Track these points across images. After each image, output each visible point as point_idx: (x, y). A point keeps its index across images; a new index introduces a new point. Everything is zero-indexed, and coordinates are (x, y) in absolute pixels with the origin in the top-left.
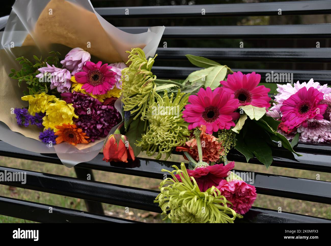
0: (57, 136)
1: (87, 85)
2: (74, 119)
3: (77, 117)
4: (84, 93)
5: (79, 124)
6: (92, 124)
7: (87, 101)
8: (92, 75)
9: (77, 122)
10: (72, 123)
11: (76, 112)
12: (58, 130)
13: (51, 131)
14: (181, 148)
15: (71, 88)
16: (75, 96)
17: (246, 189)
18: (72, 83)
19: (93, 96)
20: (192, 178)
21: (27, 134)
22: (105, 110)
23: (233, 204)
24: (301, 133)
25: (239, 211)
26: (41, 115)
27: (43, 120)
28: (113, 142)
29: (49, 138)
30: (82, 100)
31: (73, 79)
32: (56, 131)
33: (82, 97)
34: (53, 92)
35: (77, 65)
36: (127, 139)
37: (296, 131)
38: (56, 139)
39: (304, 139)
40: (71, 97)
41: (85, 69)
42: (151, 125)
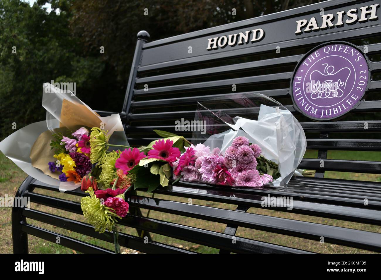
0: (67, 178)
1: (84, 148)
2: (74, 167)
3: (75, 166)
4: (81, 153)
7: (81, 157)
8: (86, 142)
10: (73, 169)
11: (76, 162)
13: (65, 174)
14: (111, 183)
15: (76, 150)
16: (76, 155)
18: (77, 147)
19: (85, 155)
20: (96, 195)
21: (53, 176)
23: (116, 211)
24: (183, 175)
25: (120, 215)
26: (62, 166)
27: (63, 169)
28: (85, 180)
29: (63, 178)
30: (79, 157)
31: (77, 145)
32: (67, 174)
33: (79, 155)
34: (67, 152)
35: (79, 137)
36: (92, 178)
37: (180, 174)
38: (68, 179)
39: (185, 179)
40: (74, 155)
41: (83, 139)
42: (102, 171)
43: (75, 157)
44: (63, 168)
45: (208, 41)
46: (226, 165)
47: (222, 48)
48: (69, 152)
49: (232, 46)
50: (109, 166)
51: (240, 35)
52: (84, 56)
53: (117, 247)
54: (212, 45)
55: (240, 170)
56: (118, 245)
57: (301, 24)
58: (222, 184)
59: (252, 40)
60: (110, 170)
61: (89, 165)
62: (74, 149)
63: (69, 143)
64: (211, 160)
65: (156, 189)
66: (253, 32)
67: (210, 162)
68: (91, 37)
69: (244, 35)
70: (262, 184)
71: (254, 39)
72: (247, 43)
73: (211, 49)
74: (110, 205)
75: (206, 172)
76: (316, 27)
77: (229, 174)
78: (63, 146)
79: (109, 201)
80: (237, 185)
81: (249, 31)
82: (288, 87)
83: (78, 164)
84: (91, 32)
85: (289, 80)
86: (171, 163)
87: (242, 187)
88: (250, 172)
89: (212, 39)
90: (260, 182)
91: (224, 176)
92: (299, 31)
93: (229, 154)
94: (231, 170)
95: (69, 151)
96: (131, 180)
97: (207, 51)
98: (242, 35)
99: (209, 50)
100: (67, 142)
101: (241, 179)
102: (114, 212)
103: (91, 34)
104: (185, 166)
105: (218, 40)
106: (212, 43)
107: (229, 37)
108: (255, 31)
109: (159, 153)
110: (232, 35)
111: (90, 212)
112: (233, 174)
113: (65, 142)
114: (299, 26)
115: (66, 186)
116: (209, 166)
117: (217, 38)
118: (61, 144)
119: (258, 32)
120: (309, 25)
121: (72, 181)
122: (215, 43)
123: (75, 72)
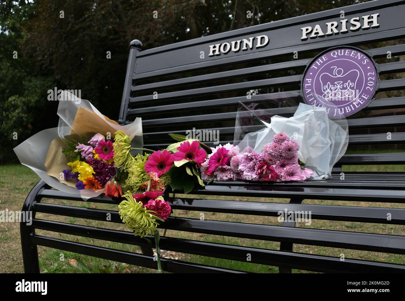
0: (85, 185)
1: (101, 154)
2: (93, 174)
3: (94, 173)
4: (99, 159)
5: (96, 177)
6: (104, 177)
7: (100, 164)
8: (104, 149)
9: (95, 176)
10: (92, 176)
11: (94, 169)
12: (86, 181)
13: (82, 182)
14: (144, 186)
15: (93, 157)
16: (94, 161)
17: (162, 204)
18: (94, 154)
19: (104, 161)
20: (135, 199)
21: (69, 184)
22: (110, 168)
23: (158, 213)
24: (217, 175)
25: (162, 218)
26: (77, 173)
27: (78, 177)
28: (109, 185)
29: (80, 186)
30: (97, 163)
31: (94, 152)
32: (84, 182)
33: (98, 162)
34: (83, 160)
35: (96, 143)
36: (117, 183)
37: (214, 174)
38: (85, 187)
39: (219, 179)
40: (92, 162)
41: (100, 145)
42: (129, 175)
43: (94, 164)
44: (79, 175)
45: (210, 47)
46: (268, 161)
47: (225, 54)
48: (85, 159)
49: (235, 52)
50: (139, 169)
51: (243, 41)
52: (36, 76)
53: (158, 251)
54: (214, 51)
55: (283, 166)
56: (159, 248)
57: (306, 31)
58: (266, 179)
59: (257, 46)
60: (140, 173)
61: (109, 171)
62: (91, 155)
63: (86, 150)
64: (253, 157)
65: (193, 190)
66: (257, 38)
67: (251, 159)
68: (43, 56)
69: (248, 42)
70: (305, 178)
71: (259, 45)
72: (251, 49)
73: (214, 56)
74: (152, 208)
75: (248, 169)
76: (321, 34)
77: (273, 170)
78: (79, 153)
79: (151, 204)
80: (283, 180)
81: (253, 38)
82: (299, 89)
83: (97, 171)
84: (43, 51)
85: (299, 82)
86: (200, 164)
87: (287, 181)
88: (294, 167)
89: (213, 46)
90: (303, 176)
91: (268, 172)
92: (304, 37)
93: (273, 150)
94: (274, 166)
95: (85, 157)
96: (165, 183)
97: (209, 57)
98: (245, 41)
99: (211, 56)
100: (84, 149)
101: (286, 174)
102: (156, 215)
103: (43, 53)
104: (219, 166)
105: (220, 46)
106: (214, 49)
107: (232, 44)
108: (259, 38)
109: (184, 155)
110: (235, 42)
111: (133, 216)
112: (277, 169)
113: (81, 149)
114: (304, 32)
115: (86, 193)
116: (251, 163)
117: (220, 44)
118: (76, 151)
119: (262, 38)
120: (315, 31)
121: (90, 188)
122: (217, 49)
123: (27, 92)
